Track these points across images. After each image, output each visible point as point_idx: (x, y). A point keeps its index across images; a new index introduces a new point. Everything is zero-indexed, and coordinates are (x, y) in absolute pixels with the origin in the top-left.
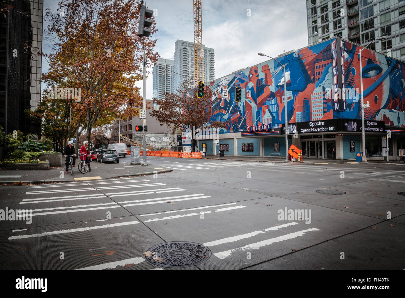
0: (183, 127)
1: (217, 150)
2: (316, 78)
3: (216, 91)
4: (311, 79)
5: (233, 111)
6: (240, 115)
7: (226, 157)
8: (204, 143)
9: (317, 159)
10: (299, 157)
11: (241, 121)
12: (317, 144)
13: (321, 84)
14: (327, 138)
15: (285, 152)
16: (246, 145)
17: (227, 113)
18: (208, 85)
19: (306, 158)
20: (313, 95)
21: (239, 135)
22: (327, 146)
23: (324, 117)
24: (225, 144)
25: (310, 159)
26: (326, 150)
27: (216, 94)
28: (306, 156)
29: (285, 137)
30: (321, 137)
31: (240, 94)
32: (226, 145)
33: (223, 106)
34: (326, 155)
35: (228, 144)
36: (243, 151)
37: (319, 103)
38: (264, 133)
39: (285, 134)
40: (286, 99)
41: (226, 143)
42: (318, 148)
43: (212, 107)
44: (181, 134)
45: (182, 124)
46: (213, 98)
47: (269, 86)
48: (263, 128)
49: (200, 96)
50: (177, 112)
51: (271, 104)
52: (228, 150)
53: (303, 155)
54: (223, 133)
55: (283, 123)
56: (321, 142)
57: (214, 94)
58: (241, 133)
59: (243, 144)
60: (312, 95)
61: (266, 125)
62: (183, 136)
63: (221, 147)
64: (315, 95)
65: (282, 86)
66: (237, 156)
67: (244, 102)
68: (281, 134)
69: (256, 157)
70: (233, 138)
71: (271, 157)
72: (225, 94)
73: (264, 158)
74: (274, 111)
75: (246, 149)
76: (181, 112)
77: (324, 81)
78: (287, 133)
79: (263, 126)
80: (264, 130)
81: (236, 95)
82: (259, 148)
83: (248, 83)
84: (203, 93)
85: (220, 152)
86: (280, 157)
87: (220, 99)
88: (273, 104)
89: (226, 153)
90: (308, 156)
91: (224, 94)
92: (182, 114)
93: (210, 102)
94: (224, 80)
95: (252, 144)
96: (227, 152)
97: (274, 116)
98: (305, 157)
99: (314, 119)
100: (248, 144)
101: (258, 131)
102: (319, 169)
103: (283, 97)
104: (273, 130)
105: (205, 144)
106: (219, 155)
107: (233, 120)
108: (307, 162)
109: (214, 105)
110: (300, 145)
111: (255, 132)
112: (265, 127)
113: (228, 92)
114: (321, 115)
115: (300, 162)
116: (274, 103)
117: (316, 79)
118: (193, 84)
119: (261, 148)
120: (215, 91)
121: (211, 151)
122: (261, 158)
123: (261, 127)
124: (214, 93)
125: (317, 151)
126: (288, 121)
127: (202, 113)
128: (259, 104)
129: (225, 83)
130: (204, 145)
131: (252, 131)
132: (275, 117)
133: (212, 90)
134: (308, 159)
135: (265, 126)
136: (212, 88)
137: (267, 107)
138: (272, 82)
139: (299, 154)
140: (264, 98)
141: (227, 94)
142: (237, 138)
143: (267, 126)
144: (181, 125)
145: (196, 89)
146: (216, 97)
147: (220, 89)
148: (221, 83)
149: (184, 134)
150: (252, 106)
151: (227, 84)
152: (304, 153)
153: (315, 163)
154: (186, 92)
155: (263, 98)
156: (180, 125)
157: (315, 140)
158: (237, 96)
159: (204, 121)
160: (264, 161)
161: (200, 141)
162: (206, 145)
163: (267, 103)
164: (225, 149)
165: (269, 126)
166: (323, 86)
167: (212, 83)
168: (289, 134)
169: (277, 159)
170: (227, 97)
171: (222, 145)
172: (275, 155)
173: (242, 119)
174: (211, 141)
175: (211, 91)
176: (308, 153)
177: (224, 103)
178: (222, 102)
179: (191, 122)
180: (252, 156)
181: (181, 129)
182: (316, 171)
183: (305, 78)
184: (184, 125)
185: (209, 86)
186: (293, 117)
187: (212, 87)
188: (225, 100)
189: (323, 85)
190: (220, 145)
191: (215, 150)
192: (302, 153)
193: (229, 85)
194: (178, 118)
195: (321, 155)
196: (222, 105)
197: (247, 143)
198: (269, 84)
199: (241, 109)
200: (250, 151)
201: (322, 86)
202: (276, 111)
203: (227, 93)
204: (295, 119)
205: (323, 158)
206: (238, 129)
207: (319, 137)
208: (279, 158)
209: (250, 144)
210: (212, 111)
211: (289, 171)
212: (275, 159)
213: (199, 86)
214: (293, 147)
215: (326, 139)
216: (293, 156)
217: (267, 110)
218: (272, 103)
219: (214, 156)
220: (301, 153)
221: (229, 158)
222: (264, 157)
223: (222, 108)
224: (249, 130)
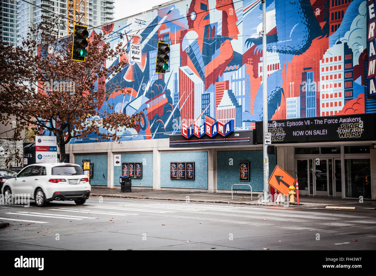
0: (38, 125)
1: (115, 175)
2: (331, 25)
3: (117, 48)
4: (321, 27)
5: (152, 91)
6: (167, 101)
7: (134, 192)
8: (87, 161)
9: (330, 198)
10: (293, 192)
11: (171, 113)
12: (330, 166)
13: (341, 39)
14: (351, 153)
15: (263, 181)
16: (179, 166)
17: (139, 95)
18: (98, 31)
19: (306, 196)
20: (323, 62)
21: (165, 143)
22: (352, 171)
23: (346, 109)
24: (133, 164)
25: (316, 197)
26: (349, 179)
27: (116, 54)
28: (307, 192)
29: (262, 151)
30: (339, 152)
31: (167, 58)
32: (135, 165)
33: (130, 81)
34: (350, 190)
35: (140, 164)
36: (173, 178)
37: (336, 80)
38: (218, 141)
39: (262, 143)
40: (265, 69)
41: (135, 162)
42: (333, 175)
43: (107, 81)
44: (33, 141)
45: (36, 117)
46: (109, 63)
47: (231, 39)
48: (215, 130)
49: (77, 56)
50: (25, 88)
51: (234, 78)
52: (140, 177)
53: (299, 189)
54: (131, 139)
55: (259, 120)
56: (338, 162)
57: (111, 53)
58: (169, 139)
59: (171, 163)
60: (321, 61)
61: (221, 125)
62: (37, 144)
63: (125, 170)
64: (327, 61)
65: (259, 41)
66: (159, 189)
67: (176, 74)
68: (254, 144)
69: (200, 192)
70: (152, 151)
71: (232, 192)
72: (136, 56)
73: (218, 194)
74: (240, 94)
75: (180, 174)
76: (33, 89)
77: (348, 33)
78: (267, 142)
79: (215, 126)
80: (218, 135)
81: (158, 58)
82: (206, 173)
83: (186, 31)
84: (85, 51)
85: (122, 180)
86: (251, 193)
87: (125, 64)
88: (238, 80)
89: (135, 183)
90: (311, 192)
91: (132, 55)
92: (36, 93)
93: (101, 70)
94: (134, 24)
95: (191, 163)
96: (138, 181)
97: (240, 104)
98: (303, 192)
99: (323, 113)
100: (183, 164)
101: (205, 136)
102: (335, 221)
103: (260, 65)
104: (238, 135)
105: (88, 163)
106: (120, 188)
107: (153, 111)
108: (308, 204)
109: (111, 77)
110: (294, 168)
111: (199, 139)
112: (221, 128)
113: (140, 51)
114: (340, 105)
115: (293, 204)
116: (240, 77)
117: (330, 27)
118: (63, 28)
119: (211, 173)
120: (113, 46)
121: (103, 178)
122: (211, 193)
123: (212, 128)
124: (112, 51)
125: (331, 182)
126: (270, 115)
127: (84, 95)
128: (208, 77)
129: (136, 29)
130: (87, 165)
131: (193, 137)
132: (241, 106)
133: (108, 43)
134: (311, 197)
135: (219, 125)
136: (107, 39)
137: (225, 85)
138: (238, 32)
139: (292, 187)
140: (220, 65)
141: (140, 56)
142: (159, 151)
143: (225, 127)
144: (34, 119)
145: (69, 39)
146: (115, 59)
147: (124, 42)
148: (127, 29)
149: (40, 141)
150: (193, 83)
151: (141, 32)
152: (302, 186)
153: (327, 207)
154: (47, 45)
155: (217, 66)
156: (31, 120)
157: (325, 156)
158: (160, 60)
159: (86, 113)
160: (218, 201)
161: (77, 157)
162: (90, 164)
163: (226, 76)
164: (133, 174)
165: (228, 126)
166: (346, 44)
167: (108, 28)
168: (270, 143)
169: (245, 197)
170: (140, 61)
171: (127, 164)
172: (241, 188)
173: (172, 110)
174: (102, 156)
175: (106, 47)
176: (311, 185)
177: (132, 73)
178: (130, 72)
179: (58, 114)
180: (192, 191)
181: (33, 129)
182: (328, 224)
183: (308, 26)
184: (40, 119)
185: (101, 34)
186: (279, 108)
187: (106, 36)
188: (136, 67)
189: (345, 41)
190: (123, 164)
191: (110, 177)
192: (297, 184)
193: (144, 35)
194: (26, 103)
195: (339, 189)
196: (127, 78)
197: (181, 161)
198: (230, 36)
199: (171, 87)
200: (188, 179)
201: (343, 42)
202: (244, 94)
203: (140, 53)
204: (284, 112)
205: (344, 196)
206: (163, 130)
207: (335, 150)
208: (250, 195)
209: (187, 163)
210: (105, 90)
211: (269, 224)
212: (241, 197)
213: (76, 33)
214: (278, 171)
215: (350, 156)
216: (280, 190)
217: (226, 92)
218: (237, 78)
219: (109, 189)
220: (295, 186)
221: (143, 193)
222: (217, 191)
223: (129, 85)
224: (186, 135)
